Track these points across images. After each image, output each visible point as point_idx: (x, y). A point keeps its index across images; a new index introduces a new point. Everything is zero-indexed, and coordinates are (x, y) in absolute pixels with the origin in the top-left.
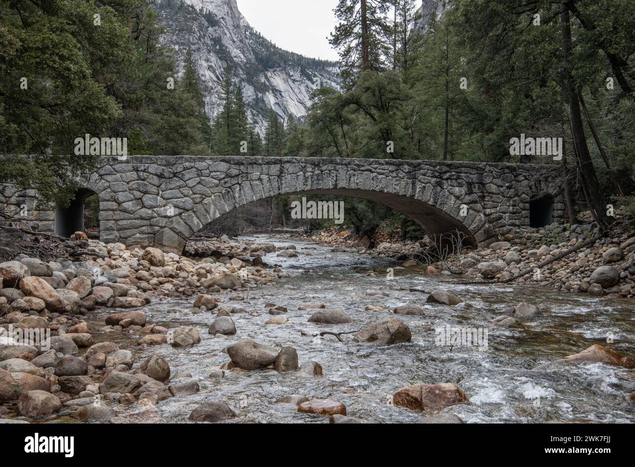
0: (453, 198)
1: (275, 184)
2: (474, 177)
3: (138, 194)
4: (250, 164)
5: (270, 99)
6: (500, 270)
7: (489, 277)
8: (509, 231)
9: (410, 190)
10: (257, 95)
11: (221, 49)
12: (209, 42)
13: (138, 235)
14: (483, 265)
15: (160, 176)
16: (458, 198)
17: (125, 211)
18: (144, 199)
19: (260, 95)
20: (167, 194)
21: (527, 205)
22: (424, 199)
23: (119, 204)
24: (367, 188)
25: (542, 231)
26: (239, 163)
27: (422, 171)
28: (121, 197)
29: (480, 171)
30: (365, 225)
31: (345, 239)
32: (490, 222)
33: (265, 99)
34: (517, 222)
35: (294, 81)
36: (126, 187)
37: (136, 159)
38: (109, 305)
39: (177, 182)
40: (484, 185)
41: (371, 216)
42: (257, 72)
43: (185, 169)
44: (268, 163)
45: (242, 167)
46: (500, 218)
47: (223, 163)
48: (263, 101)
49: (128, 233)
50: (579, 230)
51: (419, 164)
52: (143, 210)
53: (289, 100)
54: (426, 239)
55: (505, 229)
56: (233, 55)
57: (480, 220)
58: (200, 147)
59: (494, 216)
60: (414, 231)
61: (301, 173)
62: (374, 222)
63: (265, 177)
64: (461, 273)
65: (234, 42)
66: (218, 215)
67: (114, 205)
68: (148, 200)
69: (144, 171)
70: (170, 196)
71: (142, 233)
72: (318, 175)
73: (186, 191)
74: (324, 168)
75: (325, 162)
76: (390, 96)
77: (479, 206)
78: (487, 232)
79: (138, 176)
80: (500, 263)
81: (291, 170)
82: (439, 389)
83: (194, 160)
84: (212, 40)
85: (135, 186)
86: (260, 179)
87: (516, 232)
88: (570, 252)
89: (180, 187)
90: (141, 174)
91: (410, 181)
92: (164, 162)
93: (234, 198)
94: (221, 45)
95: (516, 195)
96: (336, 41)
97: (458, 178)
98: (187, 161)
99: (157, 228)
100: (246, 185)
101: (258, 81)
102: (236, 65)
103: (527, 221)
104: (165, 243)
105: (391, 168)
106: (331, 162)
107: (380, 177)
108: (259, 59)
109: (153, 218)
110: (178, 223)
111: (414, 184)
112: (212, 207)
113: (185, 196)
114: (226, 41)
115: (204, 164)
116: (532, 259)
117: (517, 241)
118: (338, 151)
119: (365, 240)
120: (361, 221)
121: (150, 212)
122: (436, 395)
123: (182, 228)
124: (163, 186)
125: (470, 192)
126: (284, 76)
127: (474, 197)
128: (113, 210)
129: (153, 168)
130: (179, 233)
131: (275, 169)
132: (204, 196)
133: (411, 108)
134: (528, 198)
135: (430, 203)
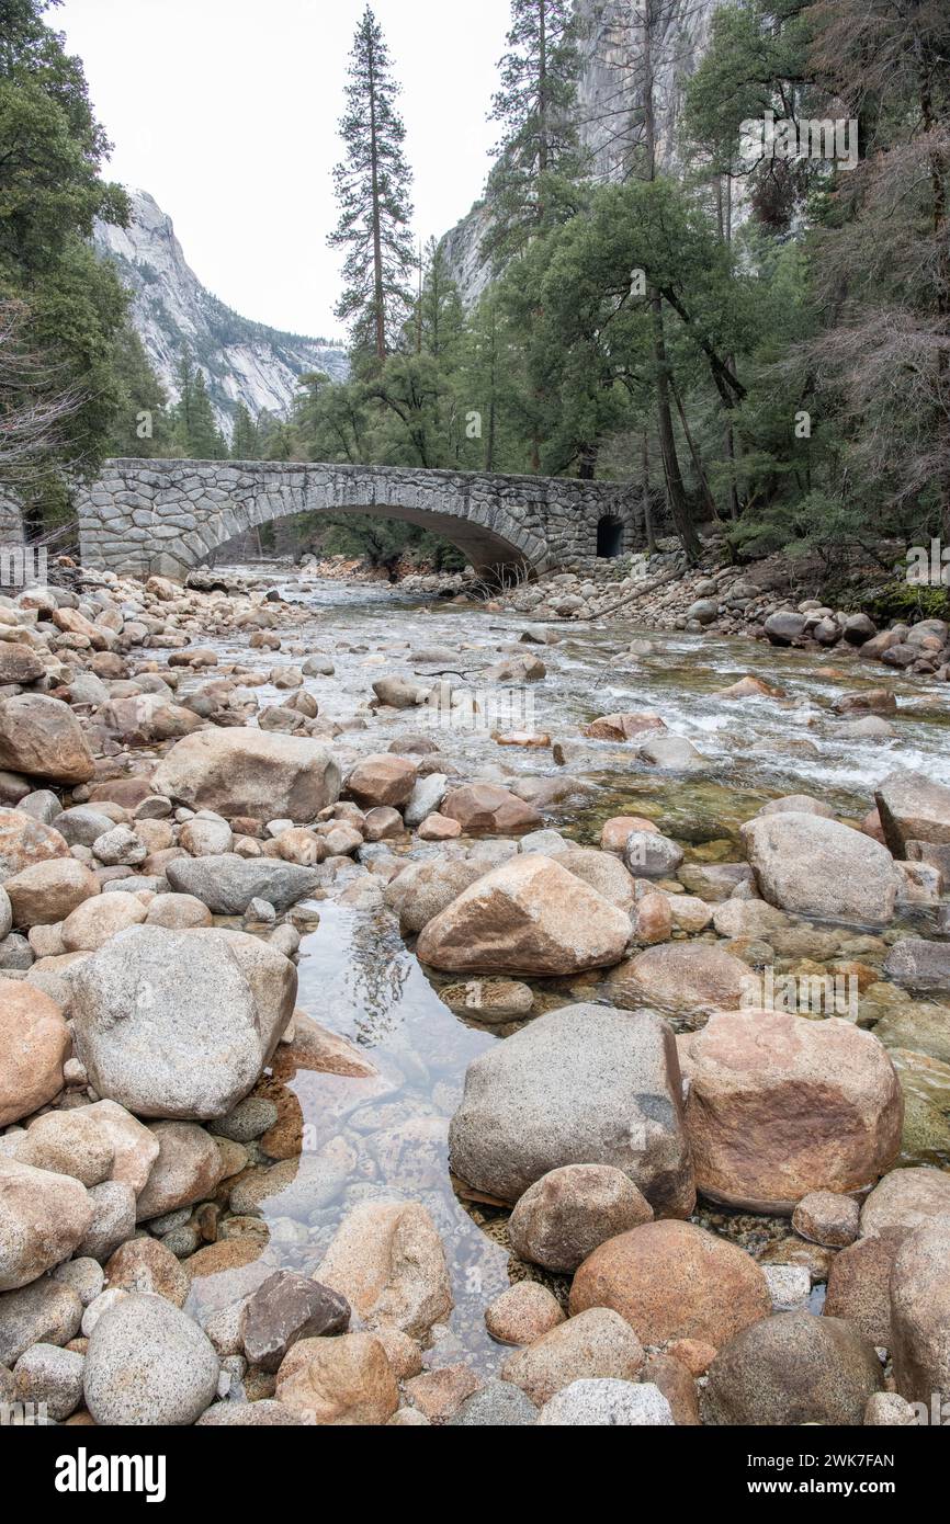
0: (512, 521)
1: (299, 498)
2: (537, 495)
3: (127, 509)
4: (268, 471)
5: (231, 386)
6: (578, 606)
7: (565, 614)
8: (574, 561)
9: (462, 509)
10: (213, 380)
11: (162, 316)
12: (147, 306)
13: (129, 562)
14: (557, 601)
15: (154, 486)
16: (517, 519)
17: (111, 531)
18: (134, 515)
19: (217, 380)
20: (164, 509)
21: (595, 530)
22: (479, 520)
23: (104, 522)
24: (411, 505)
25: (614, 561)
26: (254, 471)
27: (476, 486)
28: (106, 512)
29: (544, 487)
30: (385, 555)
31: (354, 571)
32: (553, 550)
33: (224, 385)
34: (583, 551)
35: (263, 362)
36: (111, 499)
37: (123, 462)
38: (146, 644)
39: (174, 494)
40: (547, 504)
41: (392, 543)
42: (213, 348)
43: (185, 477)
44: (289, 471)
45: (257, 476)
46: (565, 545)
47: (232, 470)
48: (222, 388)
49: (117, 559)
50: (661, 560)
51: (473, 477)
52: (135, 529)
53: (257, 388)
54: (470, 570)
55: (569, 558)
56: (179, 324)
57: (543, 548)
58: (173, 449)
59: (558, 543)
60: (453, 560)
61: (331, 484)
62: (396, 550)
63: (285, 489)
64: (528, 611)
65: (180, 306)
66: (228, 537)
67: (98, 524)
68: (139, 516)
69: (133, 479)
70: (167, 512)
71: (133, 559)
72: (351, 488)
73: (188, 505)
74: (358, 479)
75: (360, 472)
76: (425, 388)
77: (541, 530)
78: (549, 562)
79: (127, 486)
80: (577, 599)
81: (318, 481)
82: (641, 718)
83: (197, 466)
84: (149, 302)
85: (122, 499)
86: (280, 492)
87: (582, 563)
88: (658, 585)
89: (179, 500)
90: (130, 482)
91: (462, 498)
92: (159, 468)
93: (248, 515)
94: (163, 310)
95: (583, 517)
96: (343, 312)
97: (518, 495)
98: (187, 466)
99: (152, 553)
100: (263, 498)
101: (213, 361)
102: (184, 338)
103: (594, 549)
104: (163, 572)
105: (441, 481)
106: (368, 471)
107: (427, 491)
108: (216, 332)
109: (147, 539)
110: (179, 547)
111: (466, 501)
112: (221, 526)
113: (186, 512)
114: (170, 305)
115: (209, 470)
116: (612, 593)
117: (584, 573)
118: (350, 458)
119: (383, 571)
120: (380, 548)
121: (143, 531)
122: (638, 724)
123: (183, 553)
124: (157, 499)
125: (531, 513)
126: (249, 355)
127: (536, 519)
128: (96, 529)
129: (145, 475)
130: (180, 560)
131: (298, 479)
132: (210, 512)
133: (449, 405)
134: (596, 523)
135: (486, 525)
